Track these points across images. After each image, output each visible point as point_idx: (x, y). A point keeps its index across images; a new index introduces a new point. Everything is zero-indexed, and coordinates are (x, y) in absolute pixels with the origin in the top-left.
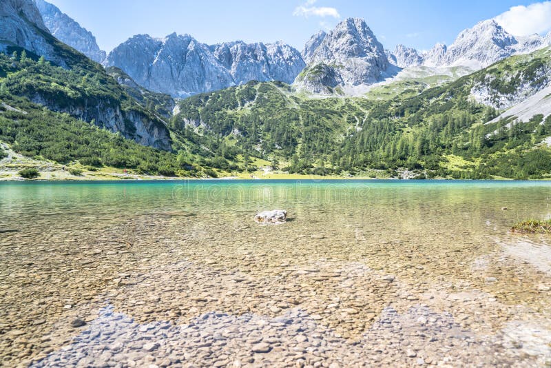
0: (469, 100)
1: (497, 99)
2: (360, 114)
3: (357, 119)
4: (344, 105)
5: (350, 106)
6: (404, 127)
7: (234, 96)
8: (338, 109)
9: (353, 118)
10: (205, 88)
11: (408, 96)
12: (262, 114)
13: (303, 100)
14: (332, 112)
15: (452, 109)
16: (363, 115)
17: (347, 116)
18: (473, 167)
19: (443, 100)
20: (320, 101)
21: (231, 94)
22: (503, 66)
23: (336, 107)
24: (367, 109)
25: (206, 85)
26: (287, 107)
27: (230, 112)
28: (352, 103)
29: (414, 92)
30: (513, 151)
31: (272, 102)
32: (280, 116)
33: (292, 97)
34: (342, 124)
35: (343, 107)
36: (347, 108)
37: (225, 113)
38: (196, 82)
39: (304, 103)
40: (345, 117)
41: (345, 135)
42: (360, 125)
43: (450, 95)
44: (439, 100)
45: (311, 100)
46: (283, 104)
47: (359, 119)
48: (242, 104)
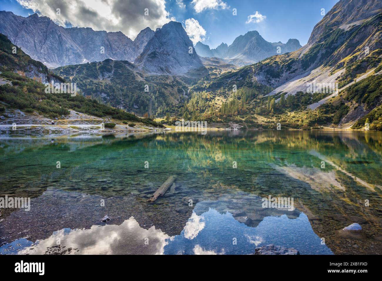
0: (253, 81)
1: (269, 81)
2: (185, 87)
3: (184, 90)
4: (173, 80)
5: (177, 82)
7: (96, 69)
8: (170, 83)
9: (181, 90)
11: (213, 76)
12: (119, 84)
13: (145, 75)
14: (167, 85)
15: (243, 86)
16: (187, 88)
17: (177, 88)
19: (236, 80)
20: (157, 77)
21: (94, 68)
22: (273, 61)
23: (168, 82)
24: (189, 84)
26: (137, 80)
27: (95, 81)
28: (178, 79)
29: (216, 74)
31: (125, 76)
32: (132, 87)
33: (138, 73)
34: (175, 93)
35: (173, 82)
36: (175, 83)
37: (92, 81)
39: (147, 77)
40: (176, 89)
41: (178, 100)
43: (241, 77)
44: (234, 80)
45: (151, 76)
46: (134, 78)
47: (185, 90)
48: (103, 76)
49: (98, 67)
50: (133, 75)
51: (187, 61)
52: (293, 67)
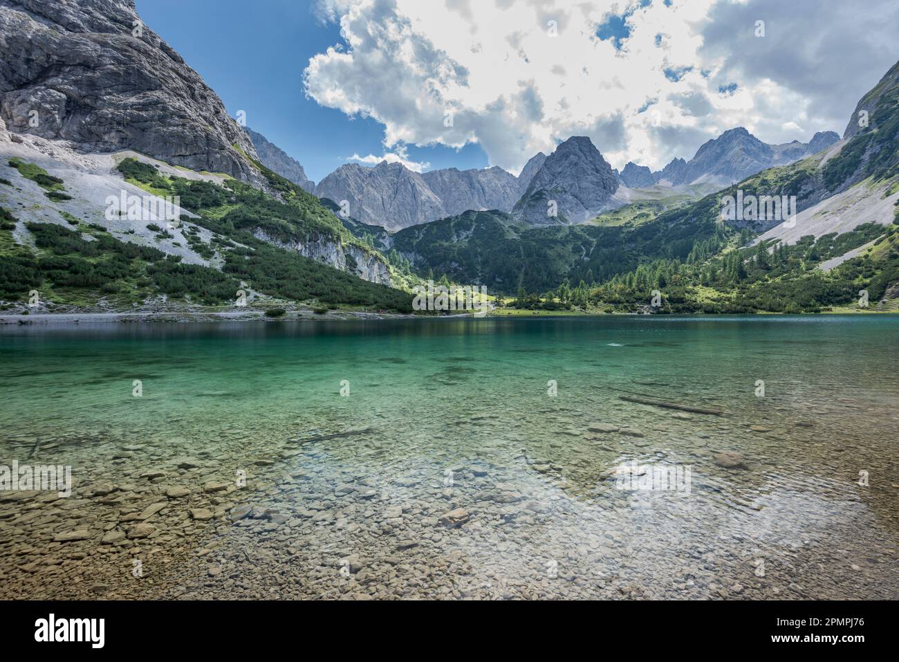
0: (717, 222)
2: (587, 244)
3: (583, 248)
4: (568, 233)
5: (575, 235)
6: (639, 255)
7: (449, 227)
8: (561, 238)
9: (579, 247)
10: (418, 219)
11: (642, 221)
12: (479, 246)
13: (523, 229)
14: (555, 242)
15: (697, 234)
16: (590, 244)
17: (572, 246)
18: (729, 299)
19: (685, 224)
20: (541, 230)
22: (758, 181)
23: (559, 236)
24: (595, 238)
25: (419, 216)
26: (506, 237)
27: (446, 244)
28: (577, 230)
29: (648, 215)
30: (778, 280)
31: (490, 233)
32: (498, 248)
33: (511, 227)
34: (567, 254)
35: (567, 236)
36: (571, 236)
37: (440, 245)
38: (408, 212)
39: (524, 233)
40: (570, 247)
41: (570, 266)
42: (587, 255)
43: (694, 217)
44: (681, 224)
45: (532, 230)
46: (502, 235)
47: (586, 248)
48: (458, 236)
49: (452, 224)
50: (501, 231)
51: (598, 198)
52: (803, 188)
